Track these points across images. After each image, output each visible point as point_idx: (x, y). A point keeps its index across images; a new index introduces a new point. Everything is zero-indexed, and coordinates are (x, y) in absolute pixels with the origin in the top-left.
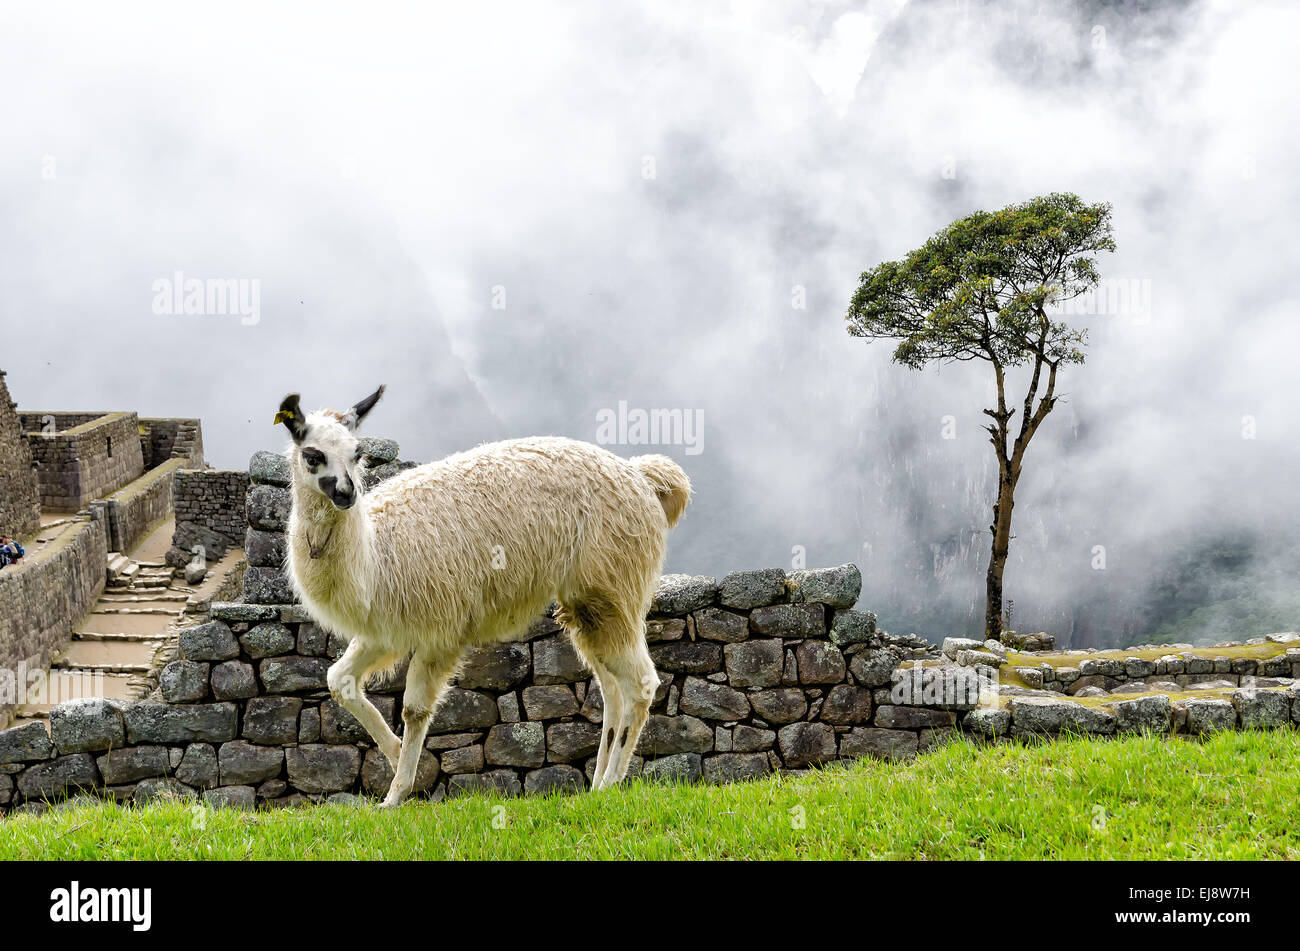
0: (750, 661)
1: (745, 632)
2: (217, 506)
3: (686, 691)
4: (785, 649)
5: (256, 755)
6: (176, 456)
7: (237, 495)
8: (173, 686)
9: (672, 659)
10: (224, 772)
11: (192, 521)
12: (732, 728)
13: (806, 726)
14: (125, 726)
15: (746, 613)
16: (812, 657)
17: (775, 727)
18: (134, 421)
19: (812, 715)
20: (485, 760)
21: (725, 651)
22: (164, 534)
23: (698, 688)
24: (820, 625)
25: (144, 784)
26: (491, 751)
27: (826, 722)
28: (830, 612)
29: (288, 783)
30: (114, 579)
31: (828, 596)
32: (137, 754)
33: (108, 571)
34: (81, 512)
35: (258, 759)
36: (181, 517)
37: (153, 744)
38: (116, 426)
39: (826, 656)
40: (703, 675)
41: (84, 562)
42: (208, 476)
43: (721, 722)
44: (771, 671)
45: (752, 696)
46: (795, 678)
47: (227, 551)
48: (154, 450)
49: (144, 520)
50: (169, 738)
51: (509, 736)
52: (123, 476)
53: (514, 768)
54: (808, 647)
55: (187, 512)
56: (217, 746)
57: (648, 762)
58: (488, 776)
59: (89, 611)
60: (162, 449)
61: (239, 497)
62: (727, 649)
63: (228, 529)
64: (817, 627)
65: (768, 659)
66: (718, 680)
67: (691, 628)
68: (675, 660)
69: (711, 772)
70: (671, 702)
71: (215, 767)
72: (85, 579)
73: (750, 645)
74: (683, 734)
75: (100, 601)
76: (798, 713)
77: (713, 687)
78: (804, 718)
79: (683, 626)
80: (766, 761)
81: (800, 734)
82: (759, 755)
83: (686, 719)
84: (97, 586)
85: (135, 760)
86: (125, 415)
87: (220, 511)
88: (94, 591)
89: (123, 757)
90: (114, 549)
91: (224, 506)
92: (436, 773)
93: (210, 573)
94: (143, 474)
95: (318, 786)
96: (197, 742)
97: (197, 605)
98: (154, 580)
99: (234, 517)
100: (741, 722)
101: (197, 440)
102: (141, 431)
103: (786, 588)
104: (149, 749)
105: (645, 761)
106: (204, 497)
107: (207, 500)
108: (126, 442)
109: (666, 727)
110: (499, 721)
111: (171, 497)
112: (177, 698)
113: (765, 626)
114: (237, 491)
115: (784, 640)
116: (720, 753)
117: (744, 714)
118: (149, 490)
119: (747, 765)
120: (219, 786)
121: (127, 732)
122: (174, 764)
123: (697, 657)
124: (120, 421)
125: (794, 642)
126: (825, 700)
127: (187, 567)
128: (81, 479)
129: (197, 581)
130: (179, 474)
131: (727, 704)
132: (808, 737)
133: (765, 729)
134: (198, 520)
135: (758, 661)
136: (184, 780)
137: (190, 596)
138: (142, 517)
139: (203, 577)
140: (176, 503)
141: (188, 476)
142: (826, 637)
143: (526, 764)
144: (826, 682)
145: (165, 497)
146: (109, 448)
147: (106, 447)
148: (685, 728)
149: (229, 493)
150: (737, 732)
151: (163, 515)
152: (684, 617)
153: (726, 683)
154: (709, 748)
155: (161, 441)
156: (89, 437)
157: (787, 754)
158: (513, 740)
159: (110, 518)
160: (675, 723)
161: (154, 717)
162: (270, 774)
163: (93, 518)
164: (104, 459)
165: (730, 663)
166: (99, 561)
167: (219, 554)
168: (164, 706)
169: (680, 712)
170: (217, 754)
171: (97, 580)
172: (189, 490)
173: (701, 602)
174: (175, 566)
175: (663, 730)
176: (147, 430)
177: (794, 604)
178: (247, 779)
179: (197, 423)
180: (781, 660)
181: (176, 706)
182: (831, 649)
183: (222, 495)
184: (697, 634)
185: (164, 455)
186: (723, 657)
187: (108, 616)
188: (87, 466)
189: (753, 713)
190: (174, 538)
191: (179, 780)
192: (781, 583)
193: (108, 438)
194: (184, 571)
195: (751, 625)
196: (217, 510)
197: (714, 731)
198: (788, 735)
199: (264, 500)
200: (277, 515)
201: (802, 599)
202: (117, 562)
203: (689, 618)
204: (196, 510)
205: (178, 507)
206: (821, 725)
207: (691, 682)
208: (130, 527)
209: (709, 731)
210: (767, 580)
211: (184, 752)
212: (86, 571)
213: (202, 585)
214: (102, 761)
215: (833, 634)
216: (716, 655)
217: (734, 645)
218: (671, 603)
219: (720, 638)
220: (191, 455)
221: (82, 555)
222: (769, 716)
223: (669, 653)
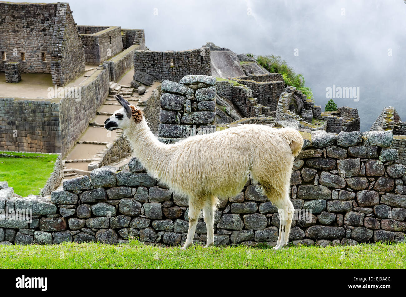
0: (347, 166)
1: (346, 155)
2: (150, 65)
3: (322, 176)
4: (361, 162)
5: (162, 192)
6: (135, 44)
7: (157, 61)
8: (133, 166)
9: (317, 164)
10: (151, 198)
11: (141, 70)
12: (339, 191)
13: (368, 191)
14: (116, 179)
15: (347, 148)
16: (371, 166)
17: (356, 191)
18: (120, 30)
19: (370, 188)
20: (245, 198)
21: (338, 162)
22: (130, 75)
23: (326, 176)
24: (375, 154)
25: (123, 200)
26: (247, 195)
27: (376, 191)
28: (379, 149)
29: (173, 202)
30: (112, 92)
31: (379, 143)
32: (120, 189)
33: (110, 89)
34: (100, 66)
35: (163, 193)
36: (137, 68)
37: (126, 186)
38: (113, 32)
39: (377, 166)
40: (328, 170)
41: (101, 85)
42: (147, 53)
43: (334, 189)
44: (355, 171)
45: (347, 180)
46: (364, 173)
47: (154, 82)
48: (127, 41)
49: (123, 69)
50: (132, 184)
51: (254, 190)
52: (115, 51)
53: (256, 202)
54: (370, 162)
55: (139, 67)
56: (148, 188)
57: (306, 202)
58: (246, 204)
59: (103, 103)
60: (130, 41)
61: (158, 62)
62: (338, 161)
63: (154, 74)
64: (374, 155)
65: (354, 166)
66: (334, 173)
67: (325, 153)
68: (318, 165)
69: (330, 207)
70: (316, 180)
71: (148, 196)
72: (101, 92)
73: (348, 161)
74: (320, 192)
75: (107, 100)
76: (365, 186)
77: (332, 176)
78: (367, 188)
79: (321, 152)
80: (351, 204)
81: (365, 194)
82: (348, 201)
83: (321, 187)
84: (105, 94)
85: (120, 191)
86: (116, 28)
87: (151, 67)
88: (104, 96)
89: (115, 190)
90: (112, 80)
91: (152, 65)
92: (227, 202)
93: (147, 91)
94: (123, 50)
95: (184, 204)
96: (141, 186)
97: (142, 103)
98: (126, 92)
99: (156, 69)
100: (342, 189)
101: (143, 38)
102: (122, 34)
103: (363, 139)
104: (125, 188)
105: (305, 202)
106: (145, 61)
107: (146, 62)
108: (117, 38)
109: (313, 189)
110: (250, 184)
111: (133, 60)
112: (134, 170)
113: (353, 154)
114: (157, 59)
115: (361, 159)
116: (334, 200)
117: (344, 186)
118: (125, 58)
119: (344, 205)
120: (149, 202)
121: (117, 182)
122: (133, 194)
123: (326, 164)
124: (114, 30)
125: (365, 160)
126: (376, 182)
127: (138, 88)
128: (100, 52)
129: (142, 94)
130: (136, 52)
131: (337, 182)
132: (368, 196)
133: (352, 192)
134: (142, 70)
135: (350, 166)
136: (137, 199)
137: (140, 99)
138: (122, 68)
139: (144, 92)
140: (135, 63)
141: (139, 53)
142: (377, 159)
143: (260, 200)
144: (377, 175)
145: (131, 60)
146: (110, 40)
147: (109, 40)
148: (321, 190)
149: (154, 60)
150: (341, 192)
151: (130, 67)
152: (322, 149)
153: (337, 174)
154: (329, 198)
155: (129, 38)
156: (103, 36)
157: (360, 202)
158: (255, 192)
159: (111, 68)
160: (317, 188)
161: (126, 177)
162: (167, 199)
163: (104, 68)
164: (108, 45)
165: (339, 167)
166: (106, 85)
167: (150, 83)
168: (130, 173)
169: (319, 184)
170: (148, 191)
171: (105, 92)
172: (140, 58)
173: (329, 144)
174: (134, 87)
175: (312, 191)
176: (124, 34)
177: (366, 145)
178: (159, 200)
179: (143, 31)
180: (359, 167)
181: (134, 173)
182: (379, 163)
183: (152, 60)
184: (327, 156)
185: (130, 43)
186: (337, 164)
187: (109, 106)
188: (102, 48)
189: (347, 186)
190: (134, 76)
191: (135, 199)
192: (361, 138)
193: (109, 37)
194: (137, 89)
195: (348, 153)
196: (150, 66)
197: (332, 191)
198: (360, 195)
199: (167, 99)
200: (171, 105)
201: (369, 144)
202: (113, 85)
203: (324, 149)
204: (142, 66)
205: (135, 65)
206: (374, 192)
207: (324, 173)
208: (118, 72)
209: (330, 192)
210: (355, 136)
211: (137, 190)
212: (102, 88)
213: (144, 95)
214: (108, 191)
215: (381, 157)
216: (334, 163)
217: (341, 160)
218: (318, 143)
219: (336, 157)
220: (141, 44)
221: (100, 83)
222: (353, 187)
223: (316, 162)
